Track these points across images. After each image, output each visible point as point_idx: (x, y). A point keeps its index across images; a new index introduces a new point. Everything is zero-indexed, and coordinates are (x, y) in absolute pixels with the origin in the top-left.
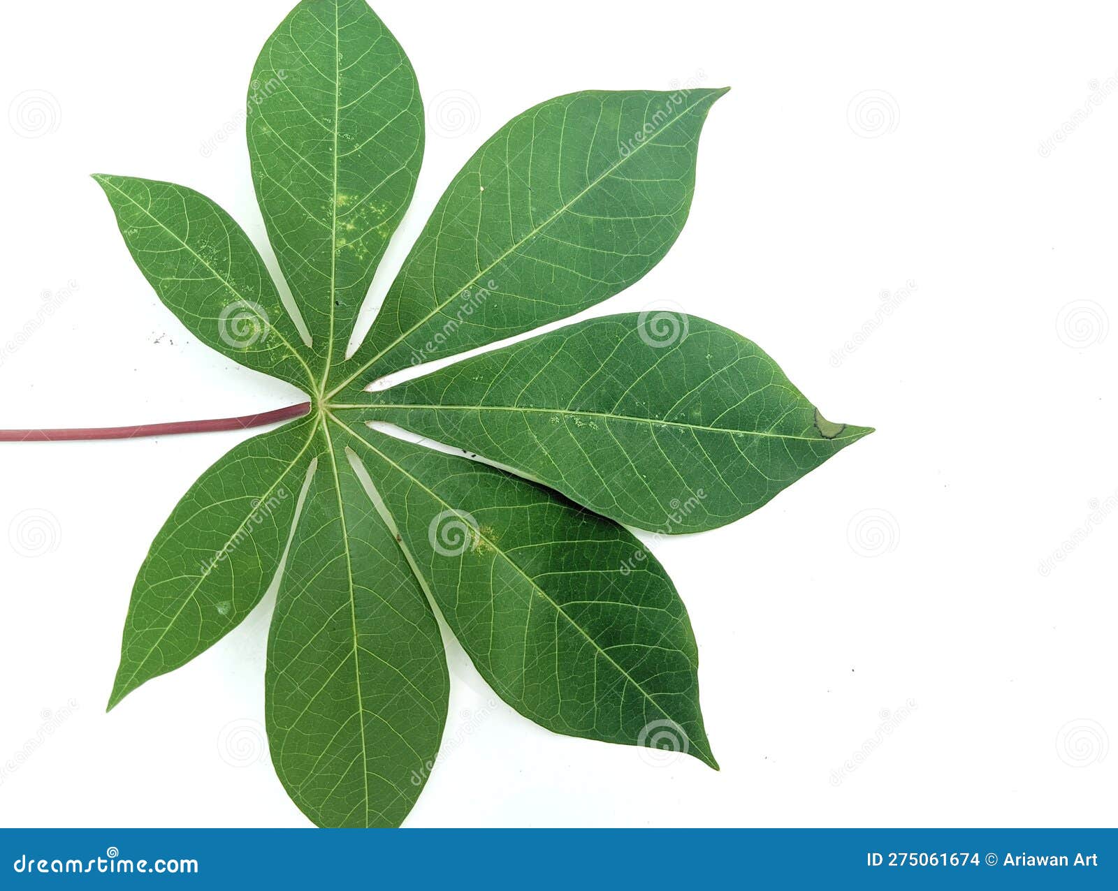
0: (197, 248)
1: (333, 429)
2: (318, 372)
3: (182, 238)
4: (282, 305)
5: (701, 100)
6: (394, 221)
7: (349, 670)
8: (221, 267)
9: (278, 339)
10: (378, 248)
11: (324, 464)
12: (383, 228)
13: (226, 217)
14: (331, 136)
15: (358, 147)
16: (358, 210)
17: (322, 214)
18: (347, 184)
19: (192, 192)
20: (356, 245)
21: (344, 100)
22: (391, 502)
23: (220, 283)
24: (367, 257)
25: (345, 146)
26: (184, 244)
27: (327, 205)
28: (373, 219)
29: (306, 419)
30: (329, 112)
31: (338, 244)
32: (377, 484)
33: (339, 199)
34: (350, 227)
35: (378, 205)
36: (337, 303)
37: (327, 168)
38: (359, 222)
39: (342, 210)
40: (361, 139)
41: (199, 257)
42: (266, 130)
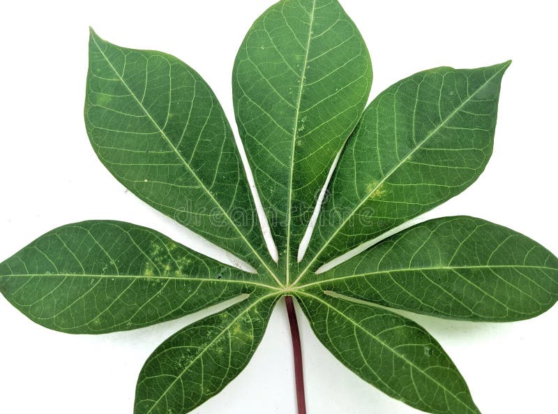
0: (180, 369)
1: (303, 282)
2: (265, 291)
3: (173, 379)
4: (221, 312)
5: (96, 45)
6: (164, 239)
7: (466, 273)
8: (194, 352)
9: (244, 315)
10: (182, 250)
11: (329, 287)
12: (169, 246)
13: (159, 349)
14: (104, 279)
15: (112, 262)
16: (156, 263)
17: (159, 286)
18: (138, 269)
19: (142, 372)
20: (180, 264)
21: (80, 271)
22: (352, 245)
23: (205, 353)
24: (188, 257)
25: (111, 270)
26: (178, 378)
27: (152, 282)
28: (163, 253)
29: (297, 298)
30: (86, 280)
31: (179, 276)
32: (340, 254)
33: (148, 275)
34: (168, 268)
35: (153, 250)
36: (219, 277)
37: (127, 282)
38: (165, 261)
39: (156, 273)
40: (107, 260)
41: (187, 368)
42: (97, 321)
